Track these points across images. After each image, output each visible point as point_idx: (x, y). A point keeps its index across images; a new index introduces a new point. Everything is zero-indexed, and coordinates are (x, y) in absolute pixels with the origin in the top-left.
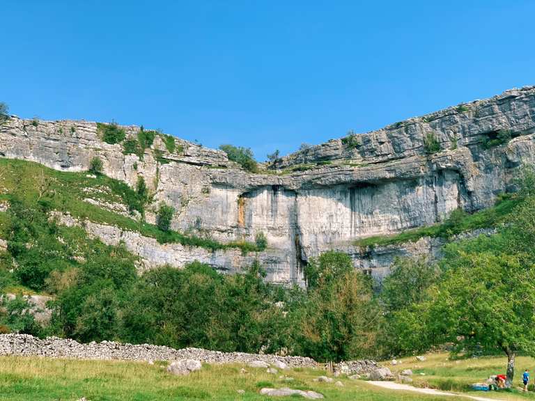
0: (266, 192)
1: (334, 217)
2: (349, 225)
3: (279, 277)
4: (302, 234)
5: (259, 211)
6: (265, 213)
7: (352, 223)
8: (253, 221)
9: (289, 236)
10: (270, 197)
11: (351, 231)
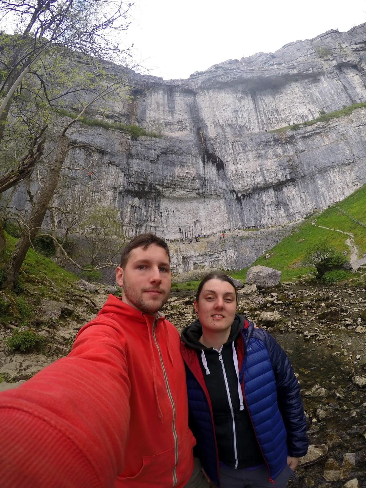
0: (161, 92)
1: (239, 113)
2: (256, 121)
3: (183, 171)
4: (206, 126)
5: (154, 106)
6: (161, 108)
7: (258, 119)
8: (147, 115)
9: (191, 129)
10: (166, 97)
11: (259, 127)
